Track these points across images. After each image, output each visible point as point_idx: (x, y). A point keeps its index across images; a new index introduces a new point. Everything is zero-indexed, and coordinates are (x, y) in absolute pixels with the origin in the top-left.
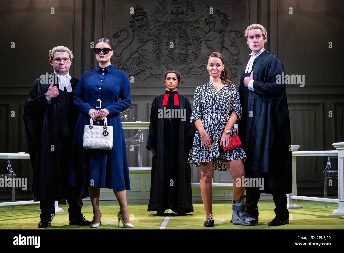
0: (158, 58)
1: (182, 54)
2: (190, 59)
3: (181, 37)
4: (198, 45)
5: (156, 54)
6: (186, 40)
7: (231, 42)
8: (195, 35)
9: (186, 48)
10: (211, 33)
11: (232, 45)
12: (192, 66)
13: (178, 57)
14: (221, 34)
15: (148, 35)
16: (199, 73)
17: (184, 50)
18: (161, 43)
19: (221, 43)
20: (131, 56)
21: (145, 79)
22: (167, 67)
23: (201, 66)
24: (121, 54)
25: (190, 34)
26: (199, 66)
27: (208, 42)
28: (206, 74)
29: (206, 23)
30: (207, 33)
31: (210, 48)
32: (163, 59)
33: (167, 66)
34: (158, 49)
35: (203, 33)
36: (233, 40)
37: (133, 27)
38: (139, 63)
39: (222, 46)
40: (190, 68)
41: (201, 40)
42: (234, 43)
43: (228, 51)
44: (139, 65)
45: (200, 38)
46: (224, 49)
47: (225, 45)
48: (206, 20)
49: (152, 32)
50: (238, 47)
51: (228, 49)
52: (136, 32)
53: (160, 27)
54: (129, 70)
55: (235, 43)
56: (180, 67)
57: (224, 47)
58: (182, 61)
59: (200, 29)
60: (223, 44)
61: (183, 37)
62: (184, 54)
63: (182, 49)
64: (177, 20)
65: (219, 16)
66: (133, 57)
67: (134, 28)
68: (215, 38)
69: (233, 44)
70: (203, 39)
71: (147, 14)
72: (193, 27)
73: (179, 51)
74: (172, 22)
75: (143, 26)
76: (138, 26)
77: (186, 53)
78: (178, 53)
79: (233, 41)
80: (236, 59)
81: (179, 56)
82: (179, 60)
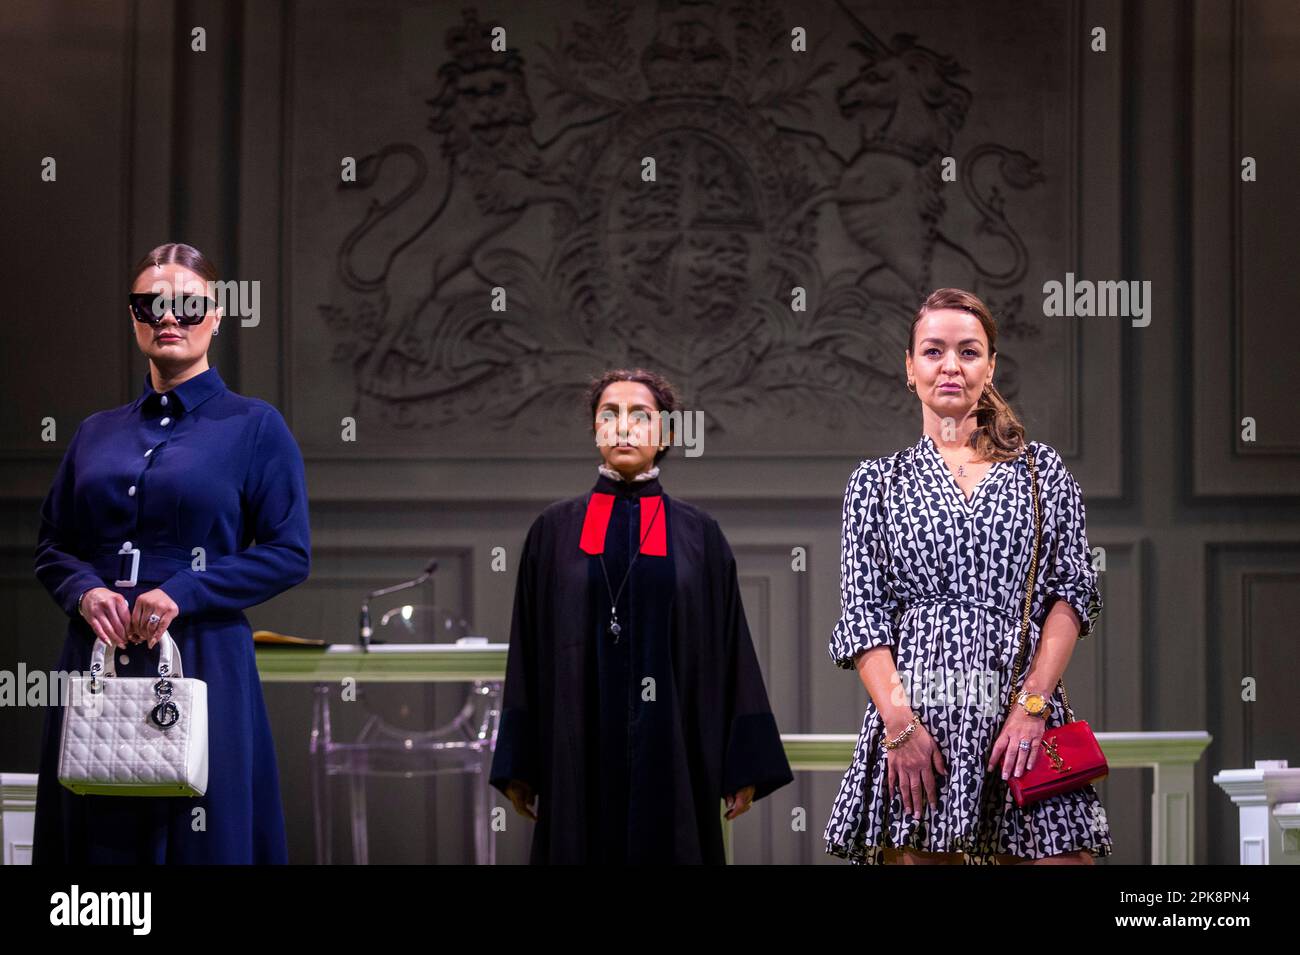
0: (581, 300)
1: (712, 278)
2: (756, 304)
3: (707, 181)
4: (799, 227)
5: (571, 275)
6: (736, 198)
7: (981, 212)
8: (781, 175)
9: (736, 244)
10: (869, 159)
11: (985, 227)
12: (764, 339)
13: (693, 293)
14: (924, 170)
15: (529, 175)
16: (804, 381)
17: (721, 255)
18: (596, 215)
19: (925, 217)
20: (438, 284)
21: (514, 414)
22: (632, 350)
23: (818, 344)
24: (382, 279)
25: (756, 164)
26: (807, 339)
27: (855, 213)
28: (843, 383)
29: (843, 108)
30: (847, 157)
31: (863, 244)
32: (609, 305)
33: (635, 343)
34: (579, 250)
35: (826, 159)
36: (992, 200)
37: (447, 131)
38: (480, 326)
39: (931, 231)
40: (758, 350)
41: (818, 198)
42: (996, 218)
43: (964, 259)
44: (478, 336)
45: (811, 190)
46: (940, 248)
47: (946, 227)
48: (841, 92)
49: (549, 156)
50: (1013, 237)
51: (966, 248)
52: (462, 160)
53: (596, 127)
54: (423, 364)
55: (1002, 215)
56: (703, 349)
57: (939, 237)
58: (715, 313)
59: (815, 142)
60: (935, 221)
61: (721, 187)
62: (721, 278)
63: (710, 251)
64: (686, 89)
65: (913, 69)
66: (447, 290)
67: (453, 136)
68: (895, 189)
69: (987, 219)
70: (826, 195)
71: (521, 61)
72: (771, 130)
73: (697, 259)
74: (659, 103)
75: (503, 123)
76: (476, 127)
77: (738, 272)
78: (692, 271)
79: (991, 208)
80: (1007, 304)
81: (697, 288)
82: (698, 311)
